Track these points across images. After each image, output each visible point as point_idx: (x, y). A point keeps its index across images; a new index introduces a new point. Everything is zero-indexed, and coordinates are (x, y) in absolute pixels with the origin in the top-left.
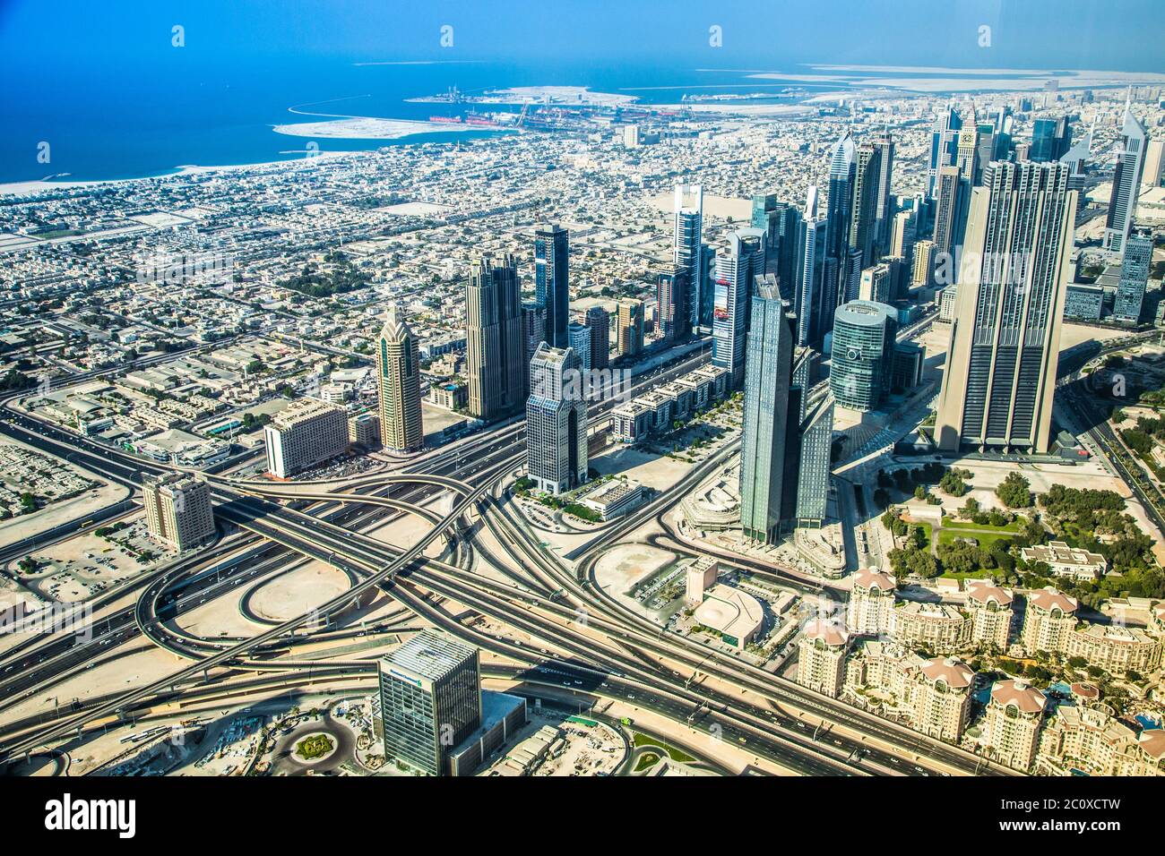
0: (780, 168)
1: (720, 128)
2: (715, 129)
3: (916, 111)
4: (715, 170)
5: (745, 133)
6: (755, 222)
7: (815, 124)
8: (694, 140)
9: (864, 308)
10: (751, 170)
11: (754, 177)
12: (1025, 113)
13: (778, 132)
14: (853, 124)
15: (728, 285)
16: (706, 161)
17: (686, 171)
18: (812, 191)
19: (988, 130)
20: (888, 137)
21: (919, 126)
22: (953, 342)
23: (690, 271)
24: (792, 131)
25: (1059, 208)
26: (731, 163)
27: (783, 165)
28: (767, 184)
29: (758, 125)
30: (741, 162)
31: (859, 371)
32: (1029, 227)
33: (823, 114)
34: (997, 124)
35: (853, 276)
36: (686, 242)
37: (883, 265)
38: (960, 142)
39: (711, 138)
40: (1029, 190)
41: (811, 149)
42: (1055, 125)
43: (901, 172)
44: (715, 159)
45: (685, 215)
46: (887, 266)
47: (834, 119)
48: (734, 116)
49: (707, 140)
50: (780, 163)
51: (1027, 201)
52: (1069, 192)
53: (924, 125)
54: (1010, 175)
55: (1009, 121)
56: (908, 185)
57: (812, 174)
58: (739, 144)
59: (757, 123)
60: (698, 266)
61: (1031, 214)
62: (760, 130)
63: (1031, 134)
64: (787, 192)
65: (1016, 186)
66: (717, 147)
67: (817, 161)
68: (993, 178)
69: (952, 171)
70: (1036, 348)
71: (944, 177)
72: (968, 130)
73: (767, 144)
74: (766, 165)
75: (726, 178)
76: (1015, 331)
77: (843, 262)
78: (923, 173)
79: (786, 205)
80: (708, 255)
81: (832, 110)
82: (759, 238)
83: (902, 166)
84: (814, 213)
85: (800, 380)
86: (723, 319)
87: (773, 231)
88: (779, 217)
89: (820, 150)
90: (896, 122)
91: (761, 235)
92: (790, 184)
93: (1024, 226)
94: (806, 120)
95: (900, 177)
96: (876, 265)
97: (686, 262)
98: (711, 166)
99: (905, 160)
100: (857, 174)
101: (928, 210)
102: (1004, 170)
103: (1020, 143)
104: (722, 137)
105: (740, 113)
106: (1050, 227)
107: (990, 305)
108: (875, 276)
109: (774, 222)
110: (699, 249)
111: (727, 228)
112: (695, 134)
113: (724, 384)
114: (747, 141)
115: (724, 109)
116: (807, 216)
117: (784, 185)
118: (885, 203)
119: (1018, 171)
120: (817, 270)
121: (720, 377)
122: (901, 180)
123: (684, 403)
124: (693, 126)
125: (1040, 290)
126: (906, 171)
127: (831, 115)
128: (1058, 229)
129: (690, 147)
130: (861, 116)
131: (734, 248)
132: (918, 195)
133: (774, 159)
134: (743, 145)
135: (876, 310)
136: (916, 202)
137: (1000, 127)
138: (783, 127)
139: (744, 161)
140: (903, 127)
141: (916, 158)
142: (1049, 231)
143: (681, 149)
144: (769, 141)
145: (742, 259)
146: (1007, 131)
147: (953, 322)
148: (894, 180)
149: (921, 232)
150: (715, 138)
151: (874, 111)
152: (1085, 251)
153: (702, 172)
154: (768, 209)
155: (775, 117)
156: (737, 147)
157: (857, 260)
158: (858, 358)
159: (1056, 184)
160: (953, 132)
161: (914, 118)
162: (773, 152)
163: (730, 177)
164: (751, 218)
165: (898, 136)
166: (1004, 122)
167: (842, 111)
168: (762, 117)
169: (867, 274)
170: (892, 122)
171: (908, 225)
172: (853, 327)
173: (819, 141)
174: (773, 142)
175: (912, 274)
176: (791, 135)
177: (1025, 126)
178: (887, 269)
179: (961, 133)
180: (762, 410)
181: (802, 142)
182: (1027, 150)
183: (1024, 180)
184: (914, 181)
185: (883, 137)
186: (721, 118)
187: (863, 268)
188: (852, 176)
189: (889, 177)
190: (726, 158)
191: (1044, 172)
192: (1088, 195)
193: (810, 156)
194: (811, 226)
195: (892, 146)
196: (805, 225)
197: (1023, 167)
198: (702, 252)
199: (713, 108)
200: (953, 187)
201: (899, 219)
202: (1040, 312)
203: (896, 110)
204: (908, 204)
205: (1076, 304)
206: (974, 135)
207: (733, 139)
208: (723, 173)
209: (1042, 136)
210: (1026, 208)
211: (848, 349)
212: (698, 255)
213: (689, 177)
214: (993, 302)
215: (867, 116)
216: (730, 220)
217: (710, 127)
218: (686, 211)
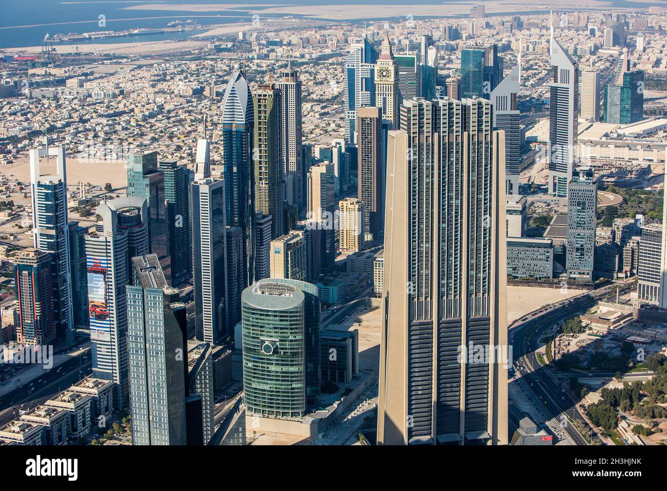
0: (169, 118)
1: (92, 73)
2: (86, 75)
3: (329, 43)
4: (88, 126)
5: (124, 77)
6: (131, 189)
7: (210, 62)
8: (60, 89)
9: (278, 288)
10: (133, 123)
11: (137, 131)
12: (452, 43)
13: (165, 75)
14: (256, 61)
15: (104, 272)
16: (75, 115)
17: (52, 129)
18: (202, 145)
19: (410, 62)
20: (292, 75)
21: (334, 60)
22: (386, 321)
23: (55, 257)
24: (182, 72)
25: (486, 151)
26: (109, 116)
27: (173, 114)
28: (154, 140)
29: (140, 67)
30: (120, 114)
31: (279, 369)
32: (457, 175)
33: (219, 50)
34: (419, 56)
35: (264, 248)
36: (49, 220)
37: (295, 232)
38: (377, 79)
39: (82, 86)
40: (451, 131)
41: (206, 93)
42: (484, 54)
43: (317, 116)
44: (87, 112)
45: (46, 187)
46: (300, 233)
47: (234, 56)
48: (108, 57)
49: (76, 88)
50: (169, 112)
51: (451, 144)
52: (495, 133)
53: (340, 59)
54: (428, 115)
55: (432, 52)
56: (326, 131)
57: (209, 124)
58: (117, 91)
59: (139, 62)
60: (66, 249)
61: (457, 159)
62: (142, 73)
63: (459, 66)
64: (179, 148)
65: (435, 127)
66: (90, 96)
67: (214, 107)
68: (409, 120)
69: (372, 113)
70: (481, 320)
71: (363, 120)
72: (385, 63)
73: (152, 90)
74: (152, 115)
75: (102, 135)
76: (455, 301)
77: (249, 232)
78: (342, 115)
79: (174, 165)
80: (77, 236)
81: (230, 45)
82: (139, 209)
83: (317, 108)
84: (207, 173)
85: (204, 389)
86: (101, 317)
87: (156, 199)
88: (162, 181)
89: (218, 94)
90: (308, 56)
91: (141, 205)
92: (182, 137)
93: (450, 175)
94: (199, 59)
95: (316, 122)
96: (286, 233)
97: (50, 247)
98: (83, 121)
99: (320, 101)
100: (256, 121)
101: (349, 158)
102: (421, 109)
103: (449, 76)
104: (95, 84)
105: (117, 52)
106: (479, 174)
107: (424, 272)
108: (288, 247)
109: (156, 187)
110: (66, 228)
111: (106, 198)
112: (61, 82)
113: (111, 402)
114: (128, 87)
115: (96, 49)
116: (199, 177)
117: (175, 139)
118: (298, 155)
119: (435, 109)
120: (216, 243)
121: (104, 392)
122: (317, 126)
123: (60, 430)
124: (59, 72)
125: (478, 249)
126: (322, 115)
127: (228, 50)
128: (488, 175)
129: (56, 99)
130: (265, 51)
131: (107, 223)
132: (337, 142)
133: (161, 108)
134: (122, 92)
135: (291, 290)
136: (335, 151)
137: (423, 58)
138: (171, 67)
139: (124, 112)
140: (317, 62)
141: (335, 98)
142: (479, 178)
143: (45, 101)
144: (153, 86)
145: (119, 237)
146: (431, 63)
147: (384, 295)
148: (307, 127)
149: (345, 187)
150: (87, 85)
151: (280, 44)
152: (530, 199)
153: (71, 129)
154: (146, 172)
155: (160, 56)
156: (115, 96)
157: (267, 228)
158: (276, 352)
159: (480, 123)
160: (369, 66)
161: (328, 51)
162: (160, 100)
163: (106, 133)
164: (126, 184)
165: (310, 74)
166: (426, 52)
167: (242, 45)
168: (145, 57)
169: (277, 245)
170: (302, 56)
171: (326, 179)
172: (265, 313)
173: (216, 83)
174: (160, 86)
175: (338, 241)
176: (182, 77)
177: (453, 57)
178: (301, 237)
179: (377, 68)
180: (153, 431)
181: (195, 85)
182: (456, 85)
183: (443, 120)
184: (333, 126)
185: (287, 75)
186: (95, 61)
187: (274, 237)
188: (250, 124)
189: (299, 123)
190: (101, 110)
191: (465, 109)
192: (528, 134)
193: (206, 102)
194: (204, 189)
195: (299, 85)
196: (196, 189)
197: (441, 105)
198: (71, 232)
199: (84, 48)
200: (374, 131)
201: (313, 175)
202: (481, 275)
203: (306, 42)
204: (326, 154)
205: (526, 262)
206: (392, 68)
207: (109, 86)
208: (98, 128)
209: (471, 67)
210: (450, 152)
211: (263, 342)
212: (66, 238)
213: (55, 136)
214: (427, 268)
215: (273, 51)
216: (109, 188)
217: (79, 72)
218: (46, 181)
